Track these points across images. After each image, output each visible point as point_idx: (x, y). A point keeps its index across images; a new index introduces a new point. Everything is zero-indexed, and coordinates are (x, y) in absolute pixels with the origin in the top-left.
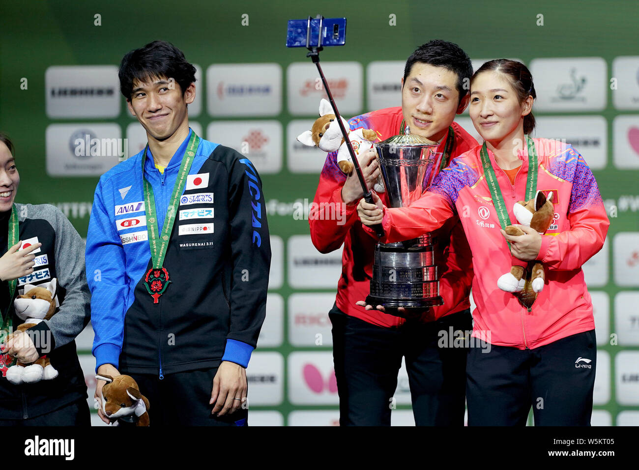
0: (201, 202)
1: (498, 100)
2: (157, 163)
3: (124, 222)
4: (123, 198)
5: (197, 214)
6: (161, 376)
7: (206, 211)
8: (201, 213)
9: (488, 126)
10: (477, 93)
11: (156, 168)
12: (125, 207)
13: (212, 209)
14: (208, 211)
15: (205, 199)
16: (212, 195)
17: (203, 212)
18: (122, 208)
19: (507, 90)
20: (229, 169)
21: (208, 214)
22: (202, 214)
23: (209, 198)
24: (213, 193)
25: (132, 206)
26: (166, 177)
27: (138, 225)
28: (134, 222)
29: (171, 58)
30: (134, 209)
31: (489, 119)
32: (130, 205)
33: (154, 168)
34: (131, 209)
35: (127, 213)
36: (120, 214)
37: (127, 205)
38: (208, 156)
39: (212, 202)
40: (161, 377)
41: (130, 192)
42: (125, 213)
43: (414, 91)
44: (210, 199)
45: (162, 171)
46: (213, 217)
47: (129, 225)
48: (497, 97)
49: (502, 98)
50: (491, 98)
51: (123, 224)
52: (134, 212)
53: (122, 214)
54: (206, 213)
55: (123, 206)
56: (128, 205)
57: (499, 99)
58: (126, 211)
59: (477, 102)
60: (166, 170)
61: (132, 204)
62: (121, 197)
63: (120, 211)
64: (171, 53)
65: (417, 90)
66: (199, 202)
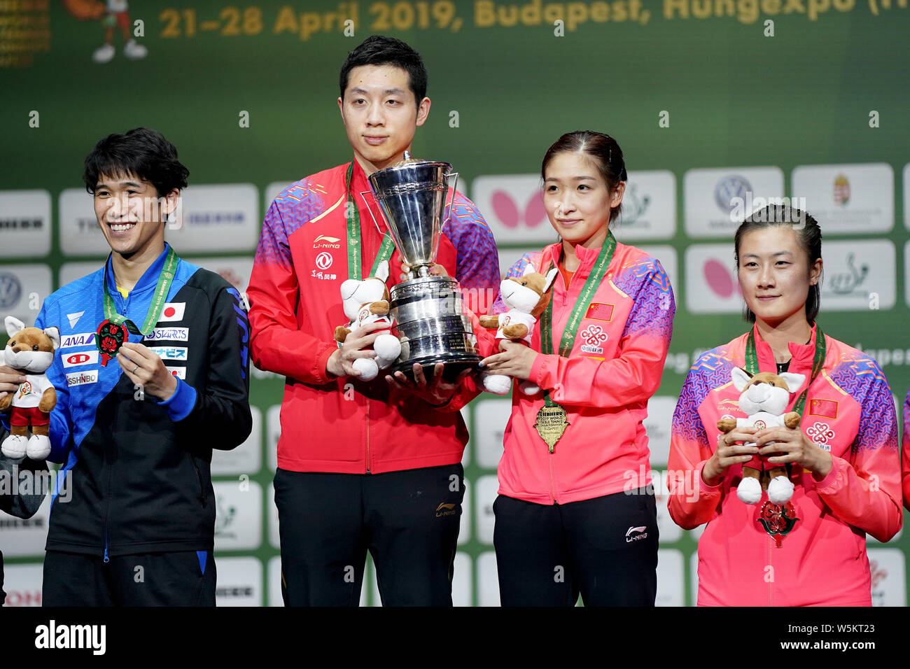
0: (172, 339)
1: (583, 191)
2: (120, 286)
3: (71, 357)
4: (72, 327)
5: (165, 353)
6: (106, 558)
7: (178, 351)
8: (170, 352)
9: (569, 225)
10: (555, 180)
11: (118, 290)
12: (74, 338)
13: (186, 349)
14: (181, 351)
15: (178, 335)
16: (186, 330)
17: (174, 352)
18: (69, 339)
19: (594, 177)
20: (212, 300)
21: (179, 355)
22: (172, 354)
23: (183, 334)
24: (188, 329)
25: (83, 337)
26: (129, 304)
27: (88, 362)
28: (83, 358)
29: (151, 152)
30: (85, 341)
31: (572, 216)
32: (80, 335)
33: (116, 291)
34: (81, 341)
35: (76, 345)
36: (66, 346)
37: (76, 336)
38: (186, 282)
39: (186, 340)
40: (106, 560)
41: (81, 319)
42: (73, 345)
43: (358, 103)
44: (183, 336)
45: (125, 294)
46: (185, 359)
47: (78, 361)
48: (581, 187)
49: (589, 188)
50: (573, 188)
51: (69, 361)
52: (84, 345)
53: (70, 346)
54: (176, 353)
55: (71, 337)
56: (78, 336)
57: (585, 191)
58: (75, 344)
59: (555, 192)
60: (130, 295)
61: (82, 335)
62: (70, 326)
63: (67, 343)
64: (154, 148)
65: (361, 101)
66: (169, 339)
